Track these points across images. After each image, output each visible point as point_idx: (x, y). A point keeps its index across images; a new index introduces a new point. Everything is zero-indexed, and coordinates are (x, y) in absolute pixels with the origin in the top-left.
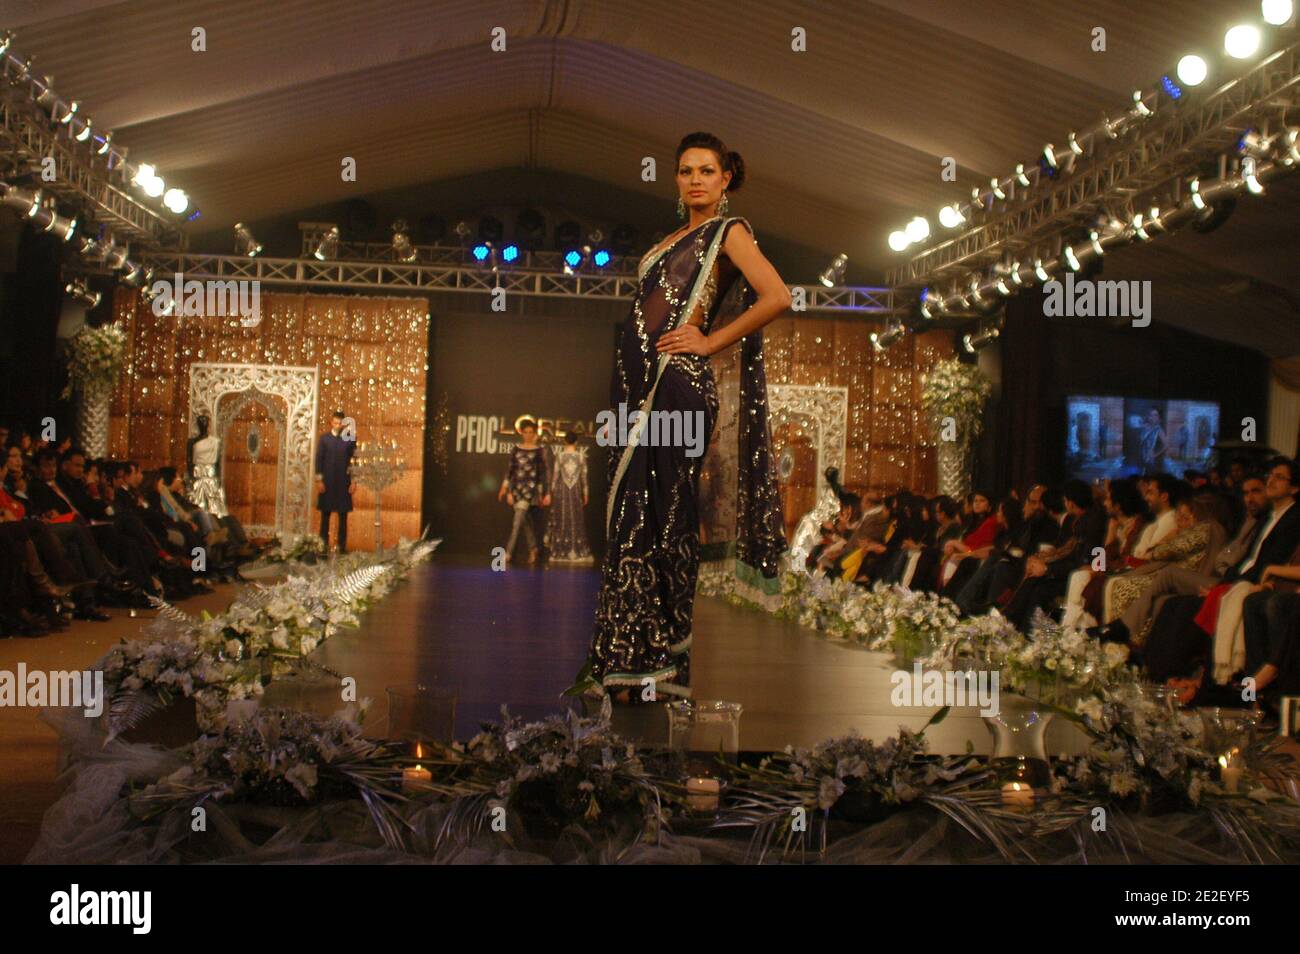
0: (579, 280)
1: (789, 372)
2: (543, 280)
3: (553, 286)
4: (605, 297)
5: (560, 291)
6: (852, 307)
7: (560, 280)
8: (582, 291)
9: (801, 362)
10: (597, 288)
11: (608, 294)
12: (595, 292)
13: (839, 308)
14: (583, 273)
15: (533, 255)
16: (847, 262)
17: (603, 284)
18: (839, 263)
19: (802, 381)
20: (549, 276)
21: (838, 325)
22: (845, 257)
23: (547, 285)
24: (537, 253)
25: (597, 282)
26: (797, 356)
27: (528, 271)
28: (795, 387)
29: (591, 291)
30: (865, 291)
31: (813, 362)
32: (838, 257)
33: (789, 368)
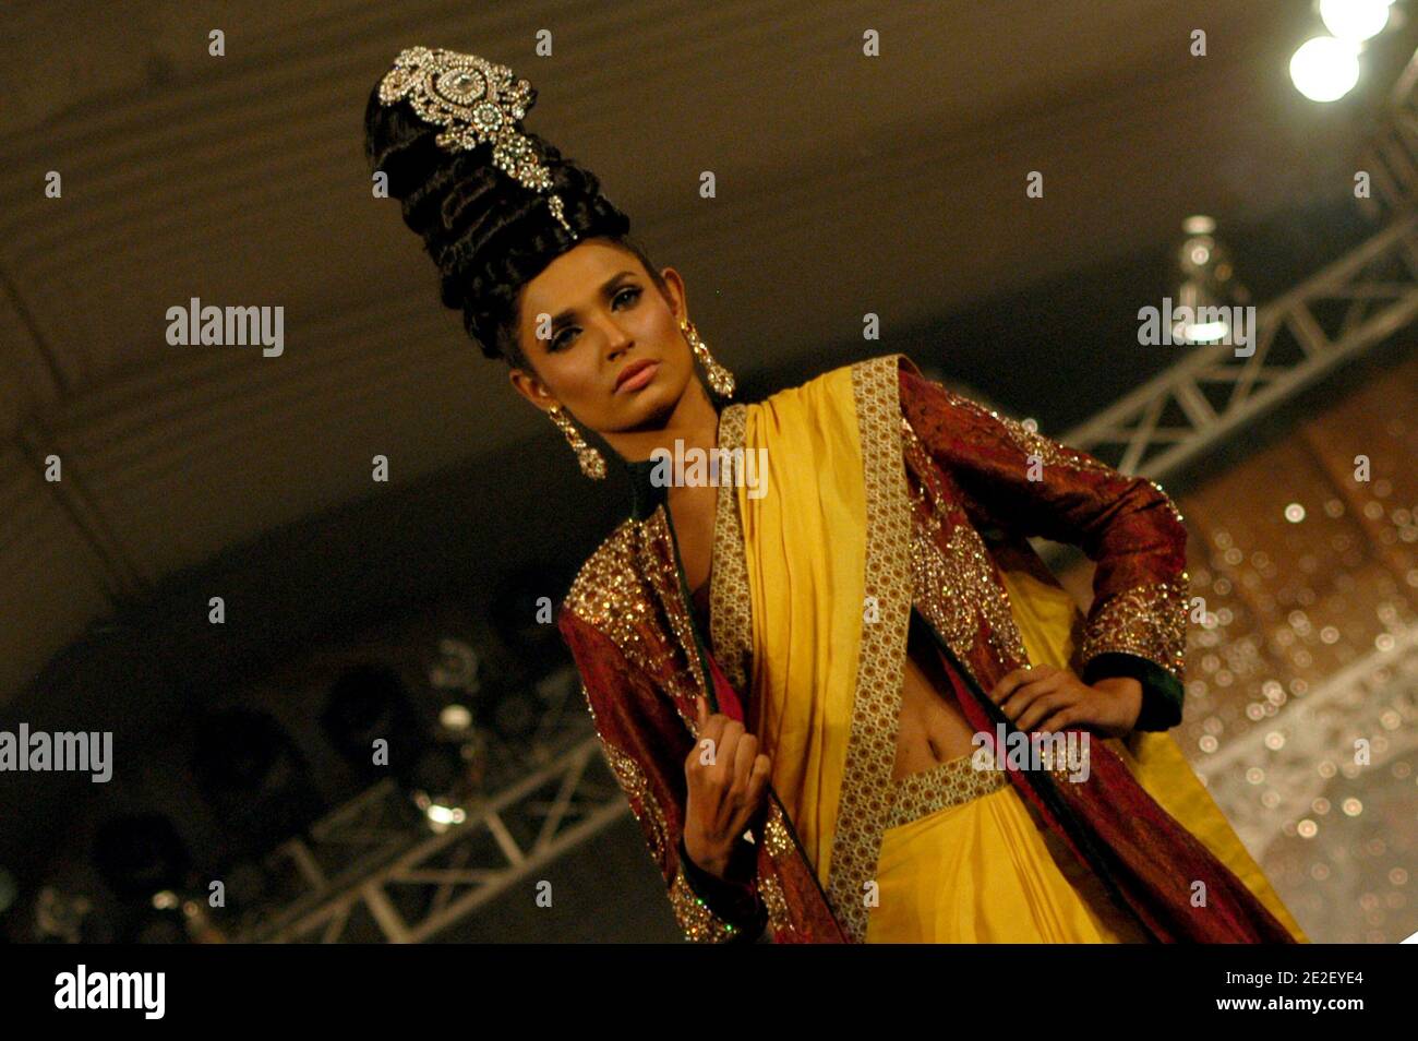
0: (496, 826)
1: (1275, 665)
2: (394, 892)
3: (429, 891)
4: (599, 819)
5: (462, 889)
6: (1321, 356)
7: (439, 861)
8: (526, 847)
9: (1285, 611)
10: (560, 808)
11: (603, 802)
12: (568, 822)
13: (1286, 383)
14: (490, 791)
15: (311, 844)
16: (1218, 237)
17: (572, 784)
18: (1199, 255)
19: (1327, 663)
20: (401, 872)
21: (1318, 433)
22: (1199, 225)
23: (413, 901)
24: (320, 831)
25: (549, 793)
26: (1264, 604)
27: (329, 899)
28: (1319, 696)
29: (550, 827)
30: (1327, 283)
31: (1323, 586)
32: (1183, 237)
33: (1266, 651)
